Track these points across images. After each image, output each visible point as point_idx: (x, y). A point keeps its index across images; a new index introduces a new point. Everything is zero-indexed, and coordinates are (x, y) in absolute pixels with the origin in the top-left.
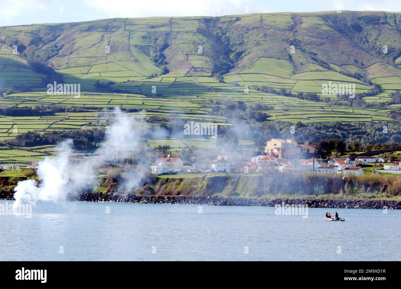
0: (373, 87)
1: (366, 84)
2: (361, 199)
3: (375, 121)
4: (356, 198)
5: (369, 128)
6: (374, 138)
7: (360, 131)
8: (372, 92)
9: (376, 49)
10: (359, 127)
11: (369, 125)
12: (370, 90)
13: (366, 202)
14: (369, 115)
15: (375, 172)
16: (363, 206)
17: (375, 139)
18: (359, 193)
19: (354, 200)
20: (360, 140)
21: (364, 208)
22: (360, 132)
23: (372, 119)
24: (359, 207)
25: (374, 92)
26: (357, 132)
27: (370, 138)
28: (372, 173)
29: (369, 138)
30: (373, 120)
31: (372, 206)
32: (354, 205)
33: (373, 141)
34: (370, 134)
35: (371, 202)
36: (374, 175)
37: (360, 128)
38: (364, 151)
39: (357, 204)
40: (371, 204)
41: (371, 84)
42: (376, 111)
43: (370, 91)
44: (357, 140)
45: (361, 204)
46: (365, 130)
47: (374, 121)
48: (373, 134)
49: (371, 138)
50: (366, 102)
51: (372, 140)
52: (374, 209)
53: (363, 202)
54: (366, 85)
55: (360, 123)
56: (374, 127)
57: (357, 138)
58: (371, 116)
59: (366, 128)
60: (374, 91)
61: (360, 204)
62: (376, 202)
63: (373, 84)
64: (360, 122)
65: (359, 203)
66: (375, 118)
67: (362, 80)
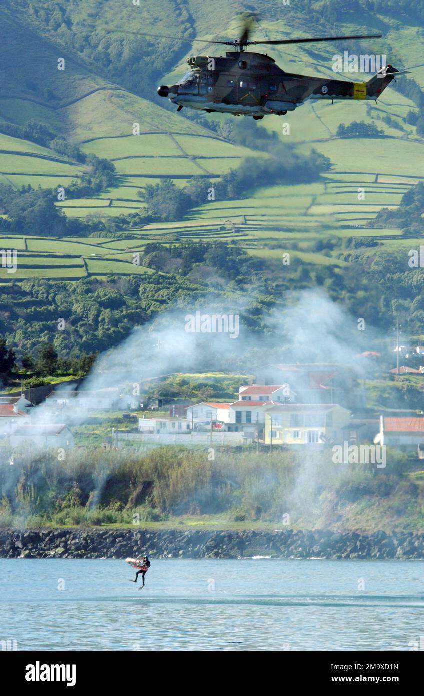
0: (88, 168)
1: (66, 159)
2: (69, 526)
3: (99, 278)
4: (54, 524)
5: (78, 298)
6: (96, 330)
7: (51, 308)
8: (85, 184)
9: (96, 46)
10: (47, 297)
11: (78, 290)
12: (77, 177)
13: (84, 535)
14: (79, 257)
15: (110, 441)
16: (77, 549)
17: (100, 333)
18: (61, 510)
19: (45, 532)
20: (51, 339)
21: (80, 556)
22: (49, 311)
23: (87, 270)
24: (63, 553)
25: (92, 186)
26: (42, 313)
27: (81, 330)
28: (102, 445)
29: (77, 332)
30: (90, 275)
31: (103, 548)
32: (47, 547)
33: (92, 340)
34: (80, 319)
35: (100, 536)
36: (108, 448)
37: (50, 299)
38: (75, 375)
39: (57, 543)
40: (101, 543)
41: (81, 159)
42: (98, 245)
43: (79, 181)
44: (42, 339)
45: (69, 543)
46: (65, 305)
47: (93, 277)
48: (91, 317)
49: (86, 332)
50: (65, 218)
51: (89, 337)
52: (111, 557)
53: (74, 538)
54: (65, 162)
55: (51, 283)
56: (95, 295)
57: (41, 331)
58: (84, 259)
59: (69, 300)
60: (92, 179)
61: (65, 543)
62: (117, 537)
63: (87, 160)
64: (48, 280)
65: (63, 539)
66: (96, 267)
67: (52, 146)
